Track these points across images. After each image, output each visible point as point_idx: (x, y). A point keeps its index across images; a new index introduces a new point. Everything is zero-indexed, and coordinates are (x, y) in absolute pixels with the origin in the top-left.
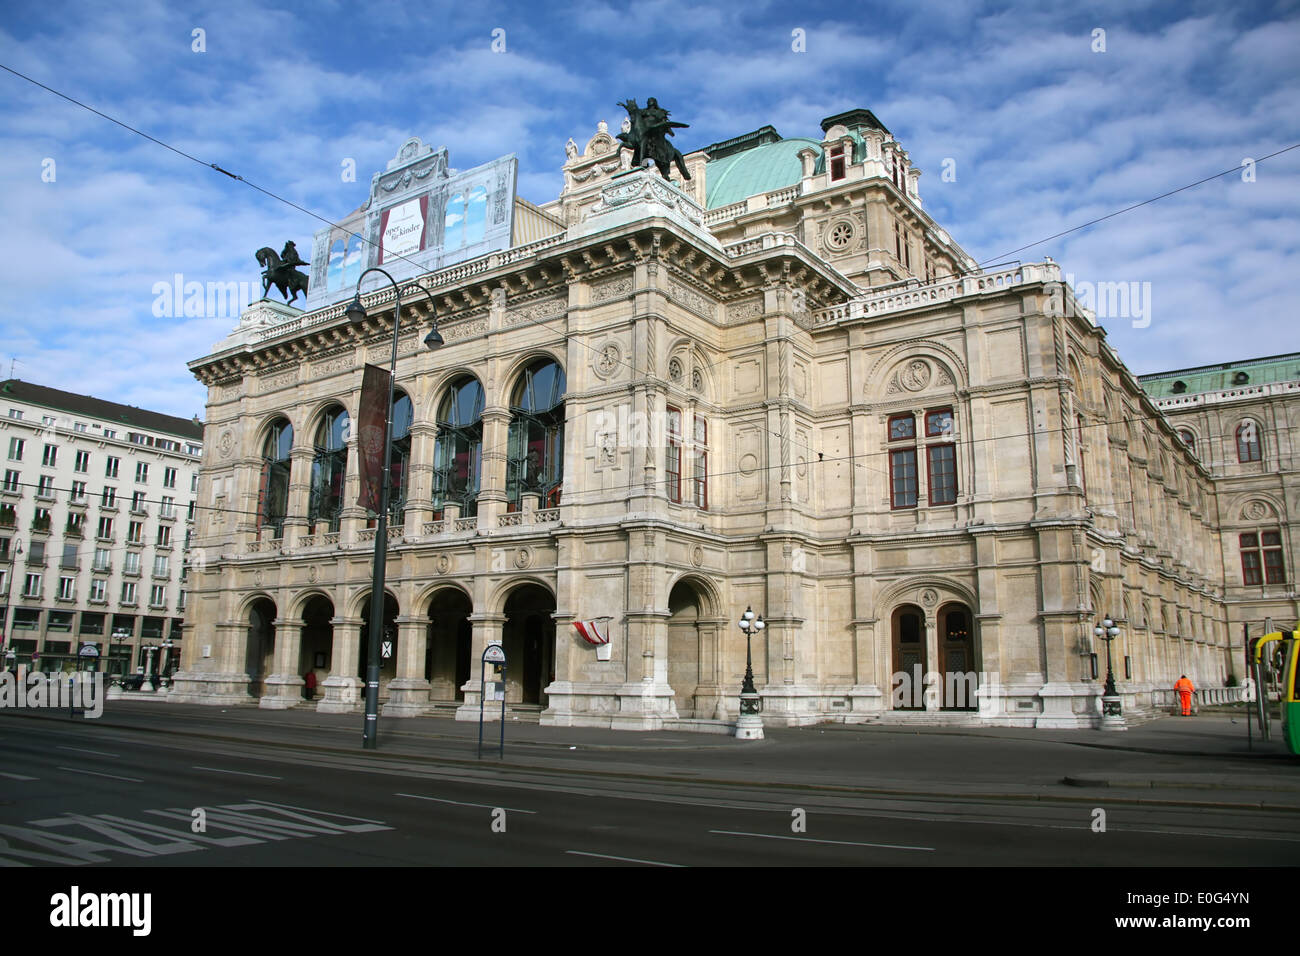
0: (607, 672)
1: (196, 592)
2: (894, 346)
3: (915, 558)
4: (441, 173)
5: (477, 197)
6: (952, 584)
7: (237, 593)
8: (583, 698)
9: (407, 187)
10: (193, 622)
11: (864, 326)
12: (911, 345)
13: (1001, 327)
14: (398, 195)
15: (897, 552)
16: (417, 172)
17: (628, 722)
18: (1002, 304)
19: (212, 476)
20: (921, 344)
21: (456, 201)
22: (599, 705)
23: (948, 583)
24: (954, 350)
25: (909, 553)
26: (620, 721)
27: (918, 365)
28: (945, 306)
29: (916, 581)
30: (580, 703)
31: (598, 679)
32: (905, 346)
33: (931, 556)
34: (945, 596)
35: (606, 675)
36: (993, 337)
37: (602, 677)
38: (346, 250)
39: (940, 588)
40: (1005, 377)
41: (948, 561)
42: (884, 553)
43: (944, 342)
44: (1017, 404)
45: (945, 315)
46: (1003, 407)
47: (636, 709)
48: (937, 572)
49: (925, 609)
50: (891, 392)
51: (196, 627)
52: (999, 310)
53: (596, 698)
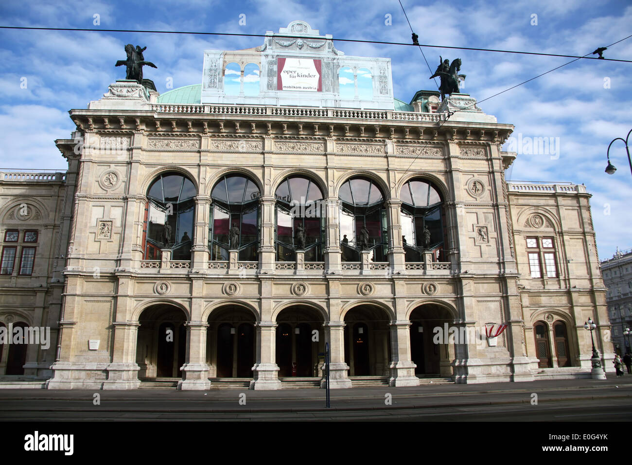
0: (497, 352)
1: (78, 296)
2: (528, 207)
3: (544, 300)
4: (331, 50)
5: (364, 74)
6: (561, 313)
7: (133, 299)
8: (487, 367)
9: (300, 49)
10: (75, 320)
11: (516, 195)
12: (536, 208)
13: (571, 208)
14: (290, 51)
15: (537, 297)
16: (308, 43)
17: (524, 377)
18: (570, 199)
19: (91, 204)
20: (540, 208)
21: (346, 71)
22: (497, 370)
23: (560, 312)
24: (553, 213)
25: (542, 298)
26: (519, 377)
27: (537, 217)
28: (551, 194)
29: (545, 311)
30: (487, 370)
31: (493, 356)
32: (533, 208)
33: (551, 300)
34: (556, 318)
35: (497, 354)
36: (567, 211)
37: (495, 355)
38: (242, 72)
39: (553, 314)
40: (574, 228)
41: (558, 302)
42: (531, 297)
43: (551, 210)
44: (579, 240)
45: (548, 198)
46: (573, 240)
47: (524, 370)
48: (556, 307)
49: (548, 323)
50: (526, 226)
51: (78, 324)
52: (569, 201)
53: (495, 366)
